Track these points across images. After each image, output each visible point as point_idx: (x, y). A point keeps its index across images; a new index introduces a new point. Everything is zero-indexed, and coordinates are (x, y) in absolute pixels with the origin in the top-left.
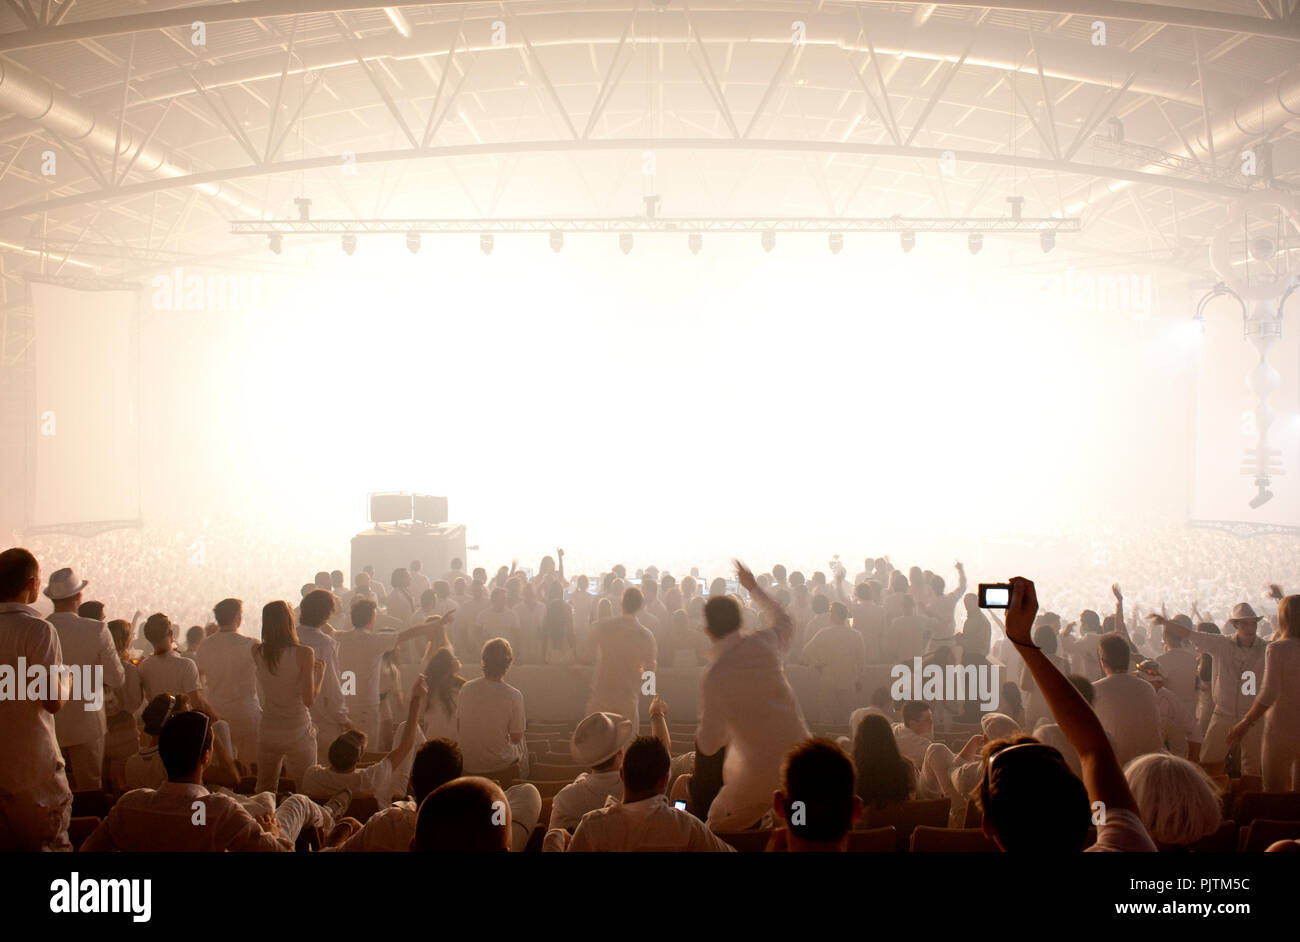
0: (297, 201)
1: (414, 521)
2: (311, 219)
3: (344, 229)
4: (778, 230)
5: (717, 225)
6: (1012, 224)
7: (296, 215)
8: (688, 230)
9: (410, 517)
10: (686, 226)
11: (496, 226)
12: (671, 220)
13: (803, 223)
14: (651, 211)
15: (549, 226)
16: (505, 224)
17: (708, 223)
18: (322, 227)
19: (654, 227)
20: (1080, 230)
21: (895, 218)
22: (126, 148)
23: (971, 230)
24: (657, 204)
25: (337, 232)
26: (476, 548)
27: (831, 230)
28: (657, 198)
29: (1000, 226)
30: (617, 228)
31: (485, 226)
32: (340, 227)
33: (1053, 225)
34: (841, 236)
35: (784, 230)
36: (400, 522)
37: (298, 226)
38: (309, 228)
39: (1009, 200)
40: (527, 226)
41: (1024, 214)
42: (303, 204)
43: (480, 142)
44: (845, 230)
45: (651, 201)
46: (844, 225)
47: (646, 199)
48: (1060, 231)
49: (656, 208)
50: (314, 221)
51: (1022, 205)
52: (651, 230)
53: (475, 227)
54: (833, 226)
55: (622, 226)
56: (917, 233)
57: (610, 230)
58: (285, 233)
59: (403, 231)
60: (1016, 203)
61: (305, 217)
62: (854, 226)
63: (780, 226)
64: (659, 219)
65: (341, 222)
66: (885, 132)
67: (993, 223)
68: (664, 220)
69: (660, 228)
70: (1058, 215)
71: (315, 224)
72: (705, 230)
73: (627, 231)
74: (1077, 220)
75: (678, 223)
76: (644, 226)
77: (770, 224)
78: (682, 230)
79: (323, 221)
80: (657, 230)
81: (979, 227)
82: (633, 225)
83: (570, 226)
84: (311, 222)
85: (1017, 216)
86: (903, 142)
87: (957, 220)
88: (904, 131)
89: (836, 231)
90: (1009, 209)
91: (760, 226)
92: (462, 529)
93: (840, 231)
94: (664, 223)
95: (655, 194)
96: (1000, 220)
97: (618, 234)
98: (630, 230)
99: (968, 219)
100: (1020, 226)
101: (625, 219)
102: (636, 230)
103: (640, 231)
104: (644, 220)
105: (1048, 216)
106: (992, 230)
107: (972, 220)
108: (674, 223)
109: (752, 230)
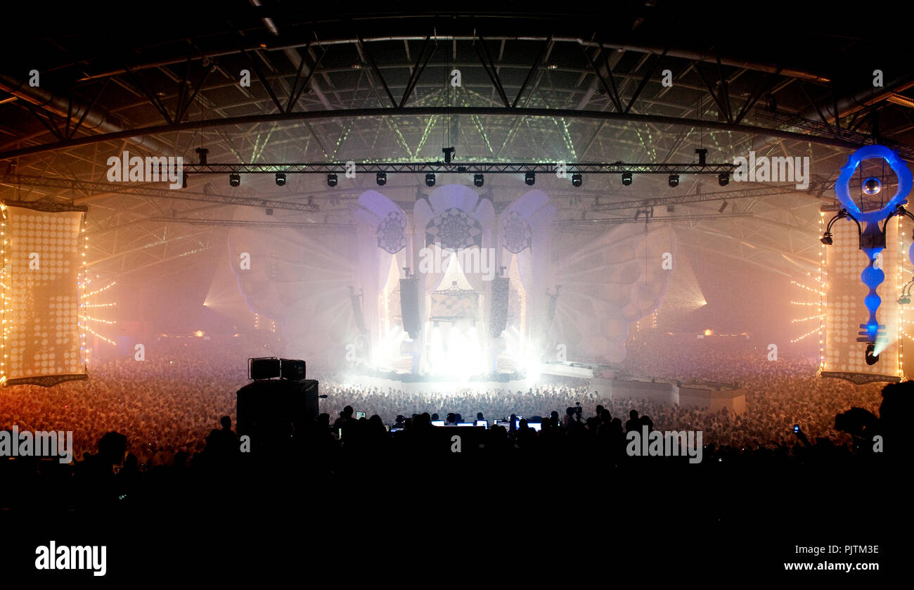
0: (198, 150)
1: (282, 378)
2: (208, 162)
3: (231, 170)
4: (537, 172)
5: (494, 169)
6: (700, 168)
8: (474, 172)
9: (278, 376)
10: (473, 169)
11: (338, 169)
12: (462, 164)
13: (554, 167)
14: (448, 159)
15: (376, 169)
16: (345, 167)
17: (487, 167)
18: (217, 169)
19: (450, 169)
21: (618, 164)
22: (76, 111)
23: (671, 172)
24: (452, 154)
25: (226, 172)
26: (325, 396)
27: (574, 172)
28: (452, 149)
29: (690, 169)
30: (424, 170)
31: (331, 168)
32: (228, 169)
33: (728, 167)
34: (581, 176)
35: (542, 172)
36: (271, 379)
37: (199, 168)
38: (207, 169)
40: (361, 168)
41: (707, 160)
42: (203, 153)
43: (330, 108)
44: (584, 172)
46: (583, 168)
47: (444, 150)
48: (733, 173)
49: (452, 156)
50: (210, 165)
51: (706, 155)
52: (448, 172)
53: (324, 169)
54: (575, 169)
55: (428, 168)
56: (633, 174)
57: (419, 172)
58: (190, 173)
59: (275, 172)
60: (702, 153)
61: (203, 163)
62: (589, 169)
63: (538, 169)
64: (453, 164)
65: (229, 165)
66: (610, 102)
67: (686, 167)
68: (456, 164)
69: (454, 170)
71: (211, 167)
72: (487, 172)
73: (431, 172)
75: (467, 167)
76: (442, 168)
77: (532, 168)
78: (470, 172)
79: (216, 165)
80: (452, 172)
81: (676, 170)
82: (435, 168)
83: (390, 169)
84: (208, 165)
85: (702, 163)
86: (624, 109)
87: (662, 165)
88: (625, 101)
89: (577, 172)
90: (697, 158)
91: (523, 169)
92: (315, 383)
93: (580, 172)
94: (457, 167)
95: (450, 147)
96: (691, 165)
97: (425, 174)
98: (434, 172)
99: (668, 165)
100: (705, 170)
101: (429, 164)
102: (437, 172)
103: (440, 172)
104: (443, 165)
105: (724, 162)
106: (686, 172)
107: (672, 165)
108: (464, 167)
109: (518, 172)
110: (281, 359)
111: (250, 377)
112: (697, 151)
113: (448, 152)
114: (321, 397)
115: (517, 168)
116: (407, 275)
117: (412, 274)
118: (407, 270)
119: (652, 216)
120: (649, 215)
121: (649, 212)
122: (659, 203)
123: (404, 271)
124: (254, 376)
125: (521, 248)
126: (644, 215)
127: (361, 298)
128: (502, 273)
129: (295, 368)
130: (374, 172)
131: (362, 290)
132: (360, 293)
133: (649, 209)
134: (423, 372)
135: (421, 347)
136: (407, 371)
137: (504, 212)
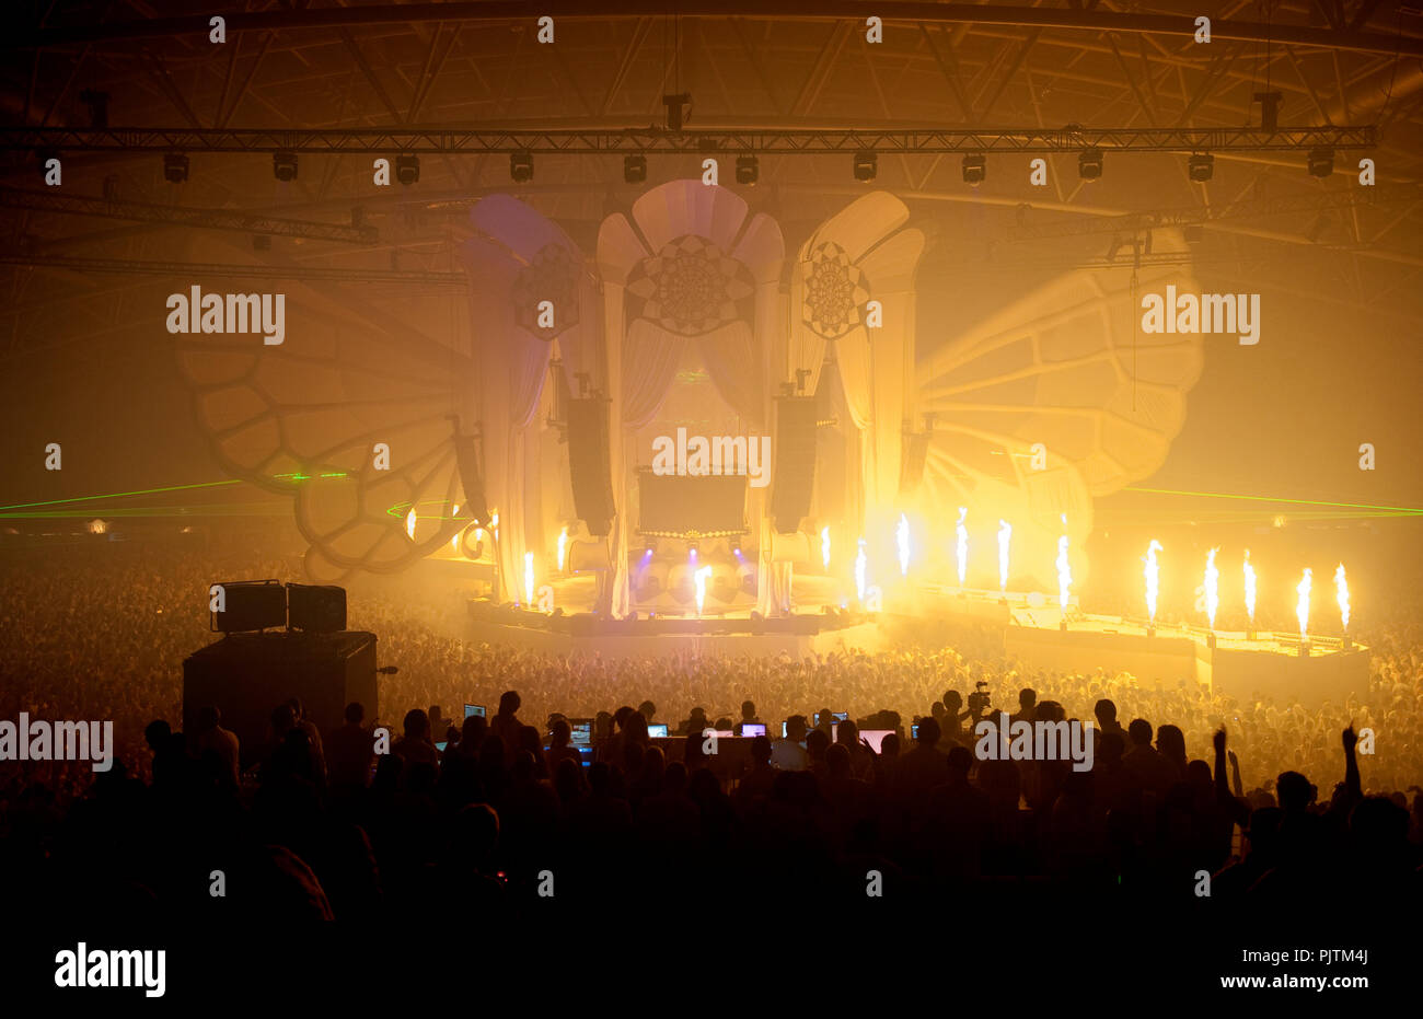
0: (85, 95)
1: (290, 629)
2: (110, 125)
3: (167, 143)
4: (882, 151)
5: (781, 143)
6: (1263, 138)
7: (85, 120)
8: (734, 151)
9: (282, 623)
10: (733, 143)
11: (423, 143)
12: (709, 133)
13: (921, 139)
14: (675, 119)
15: (509, 143)
16: (437, 139)
17: (767, 140)
18: (132, 140)
19: (680, 144)
21: (1070, 130)
23: (1196, 147)
24: (685, 107)
25: (156, 149)
26: (392, 670)
27: (966, 150)
28: (685, 98)
29: (1241, 140)
30: (620, 146)
31: (402, 140)
32: (160, 141)
33: (1331, 135)
34: (981, 158)
35: (892, 150)
36: (266, 630)
37: (87, 138)
38: (107, 140)
39: (1260, 98)
40: (474, 142)
41: (1282, 121)
42: (100, 101)
44: (988, 149)
45: (674, 103)
46: (987, 140)
47: (667, 100)
48: (1343, 146)
49: (684, 112)
50: (117, 130)
51: (1279, 105)
52: (676, 151)
53: (388, 143)
54: (969, 142)
55: (628, 143)
56: (1105, 154)
57: (609, 150)
59: (272, 150)
60: (1270, 102)
62: (1003, 143)
63: (885, 143)
64: (688, 133)
65: (161, 131)
67: (1231, 136)
68: (694, 134)
69: (690, 147)
71: (118, 135)
72: (766, 150)
73: (636, 151)
74: (1371, 128)
75: (719, 139)
76: (663, 143)
77: (868, 141)
78: (725, 151)
79: (131, 130)
80: (684, 151)
81: (1207, 142)
82: (647, 142)
83: (544, 143)
85: (1269, 124)
86: (1084, 4)
87: (1172, 132)
89: (974, 150)
90: (1257, 115)
91: (851, 144)
92: (368, 639)
93: (980, 150)
94: (697, 140)
95: (681, 92)
96: (1243, 131)
97: (621, 158)
98: (642, 150)
99: (1189, 131)
100: (1276, 140)
101: (632, 133)
102: (651, 151)
103: (659, 151)
104: (665, 134)
105: (1322, 123)
106: (1229, 148)
107: (1196, 131)
108: (712, 138)
109: (837, 150)
110: (289, 585)
111: (215, 628)
112: (1257, 97)
114: (384, 671)
115: (835, 141)
117: (596, 386)
119: (1148, 252)
120: (1142, 249)
121: (1141, 242)
122: (1165, 220)
123: (576, 381)
125: (844, 328)
126: (1129, 249)
127: (476, 442)
128: (801, 387)
129: (322, 605)
130: (505, 151)
131: (480, 424)
132: (477, 432)
133: (1143, 236)
134: (621, 611)
135: (615, 555)
136: (583, 610)
137: (806, 246)
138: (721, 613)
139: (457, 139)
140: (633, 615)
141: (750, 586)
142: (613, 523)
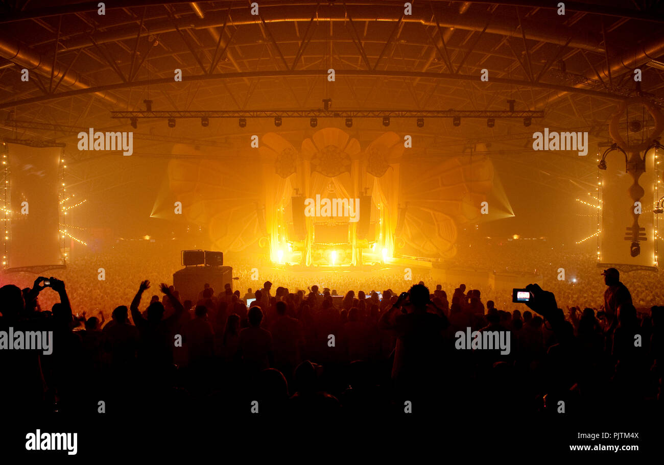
0: (145, 101)
1: (205, 265)
2: (152, 110)
3: (169, 116)
4: (391, 117)
5: (360, 114)
6: (510, 114)
7: (144, 108)
8: (345, 117)
9: (203, 264)
10: (344, 114)
11: (247, 114)
12: (337, 111)
13: (404, 113)
14: (326, 107)
15: (274, 114)
16: (252, 113)
17: (355, 113)
18: (159, 115)
19: (328, 115)
20: (543, 117)
21: (450, 111)
22: (59, 75)
23: (490, 117)
24: (329, 103)
25: (166, 117)
26: (237, 279)
27: (418, 117)
28: (330, 100)
29: (503, 115)
30: (309, 115)
31: (241, 114)
32: (167, 115)
33: (530, 114)
34: (423, 120)
35: (394, 117)
36: (198, 265)
37: (145, 114)
38: (152, 115)
39: (509, 101)
40: (263, 114)
41: (516, 108)
42: (148, 103)
43: (240, 71)
44: (425, 117)
46: (425, 114)
47: (324, 101)
48: (534, 117)
49: (329, 105)
50: (154, 112)
51: (515, 104)
52: (326, 117)
53: (236, 115)
54: (419, 114)
55: (312, 114)
56: (461, 118)
57: (306, 117)
58: (139, 117)
59: (200, 117)
60: (512, 103)
61: (149, 109)
62: (429, 115)
63: (392, 114)
64: (330, 111)
65: (168, 112)
66: (445, 66)
67: (500, 113)
68: (332, 111)
69: (331, 115)
70: (532, 109)
71: (155, 113)
72: (355, 116)
73: (314, 117)
74: (542, 112)
75: (340, 113)
76: (323, 114)
77: (387, 114)
78: (342, 117)
79: (159, 112)
80: (329, 117)
81: (493, 115)
82: (317, 114)
83: (285, 114)
84: (152, 112)
85: (512, 110)
86: (455, 72)
87: (482, 112)
88: (455, 67)
89: (420, 117)
90: (508, 106)
91: (382, 114)
92: (230, 269)
93: (422, 117)
94: (333, 113)
95: (328, 98)
96: (504, 112)
98: (316, 116)
99: (487, 111)
100: (514, 115)
101: (313, 111)
102: (318, 117)
103: (321, 117)
104: (323, 111)
105: (527, 110)
106: (500, 117)
107: (489, 112)
108: (338, 113)
109: (378, 116)
110: (205, 251)
111: (183, 264)
113: (326, 102)
114: (235, 279)
115: (377, 113)
116: (297, 194)
117: (301, 193)
118: (297, 190)
119: (475, 150)
120: (473, 150)
121: (473, 148)
122: (480, 142)
123: (295, 191)
124: (185, 264)
125: (381, 173)
126: (469, 150)
127: (264, 211)
128: (366, 192)
129: (215, 258)
130: (273, 117)
131: (264, 205)
132: (263, 207)
133: (473, 146)
134: (309, 264)
135: (307, 246)
136: (297, 264)
137: (367, 149)
138: (340, 265)
139: (258, 113)
140: (312, 264)
141: (349, 256)
142: (306, 236)
